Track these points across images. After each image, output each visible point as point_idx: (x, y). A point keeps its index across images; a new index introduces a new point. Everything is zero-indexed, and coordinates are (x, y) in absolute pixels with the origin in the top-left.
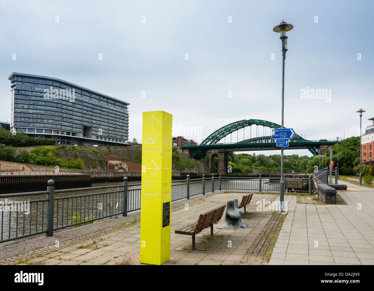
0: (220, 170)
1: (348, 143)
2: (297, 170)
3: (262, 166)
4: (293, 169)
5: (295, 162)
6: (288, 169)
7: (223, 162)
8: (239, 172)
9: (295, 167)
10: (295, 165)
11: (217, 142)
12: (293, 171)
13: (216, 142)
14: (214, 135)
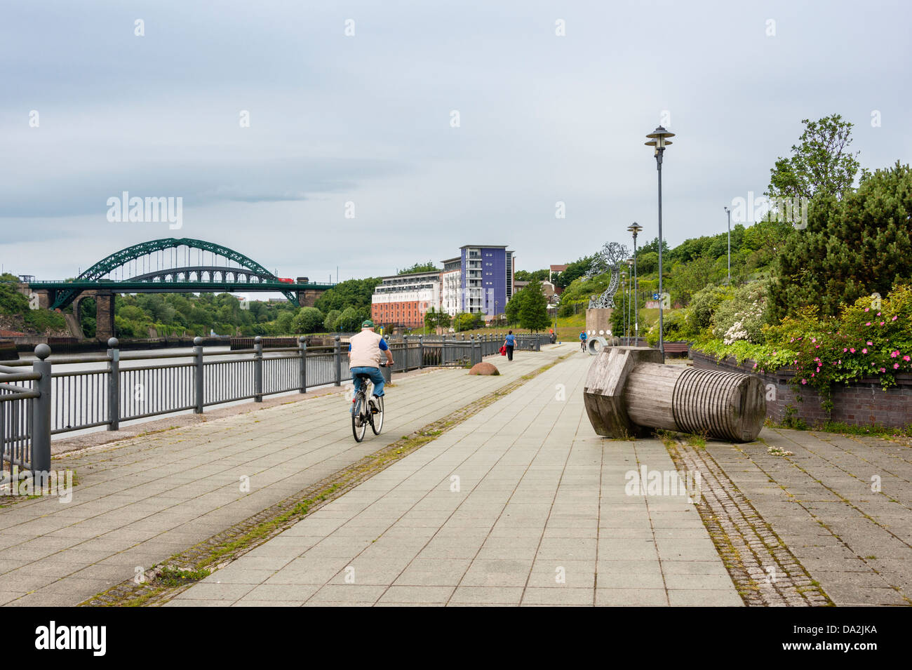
0: (100, 332)
1: (347, 290)
2: (221, 330)
3: (159, 320)
4: (213, 327)
5: (215, 311)
6: (202, 328)
7: (109, 315)
8: (129, 335)
9: (215, 323)
10: (215, 318)
11: (103, 274)
12: (212, 331)
13: (101, 276)
14: (106, 263)
